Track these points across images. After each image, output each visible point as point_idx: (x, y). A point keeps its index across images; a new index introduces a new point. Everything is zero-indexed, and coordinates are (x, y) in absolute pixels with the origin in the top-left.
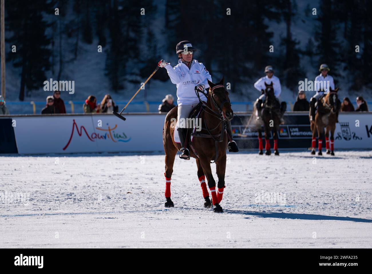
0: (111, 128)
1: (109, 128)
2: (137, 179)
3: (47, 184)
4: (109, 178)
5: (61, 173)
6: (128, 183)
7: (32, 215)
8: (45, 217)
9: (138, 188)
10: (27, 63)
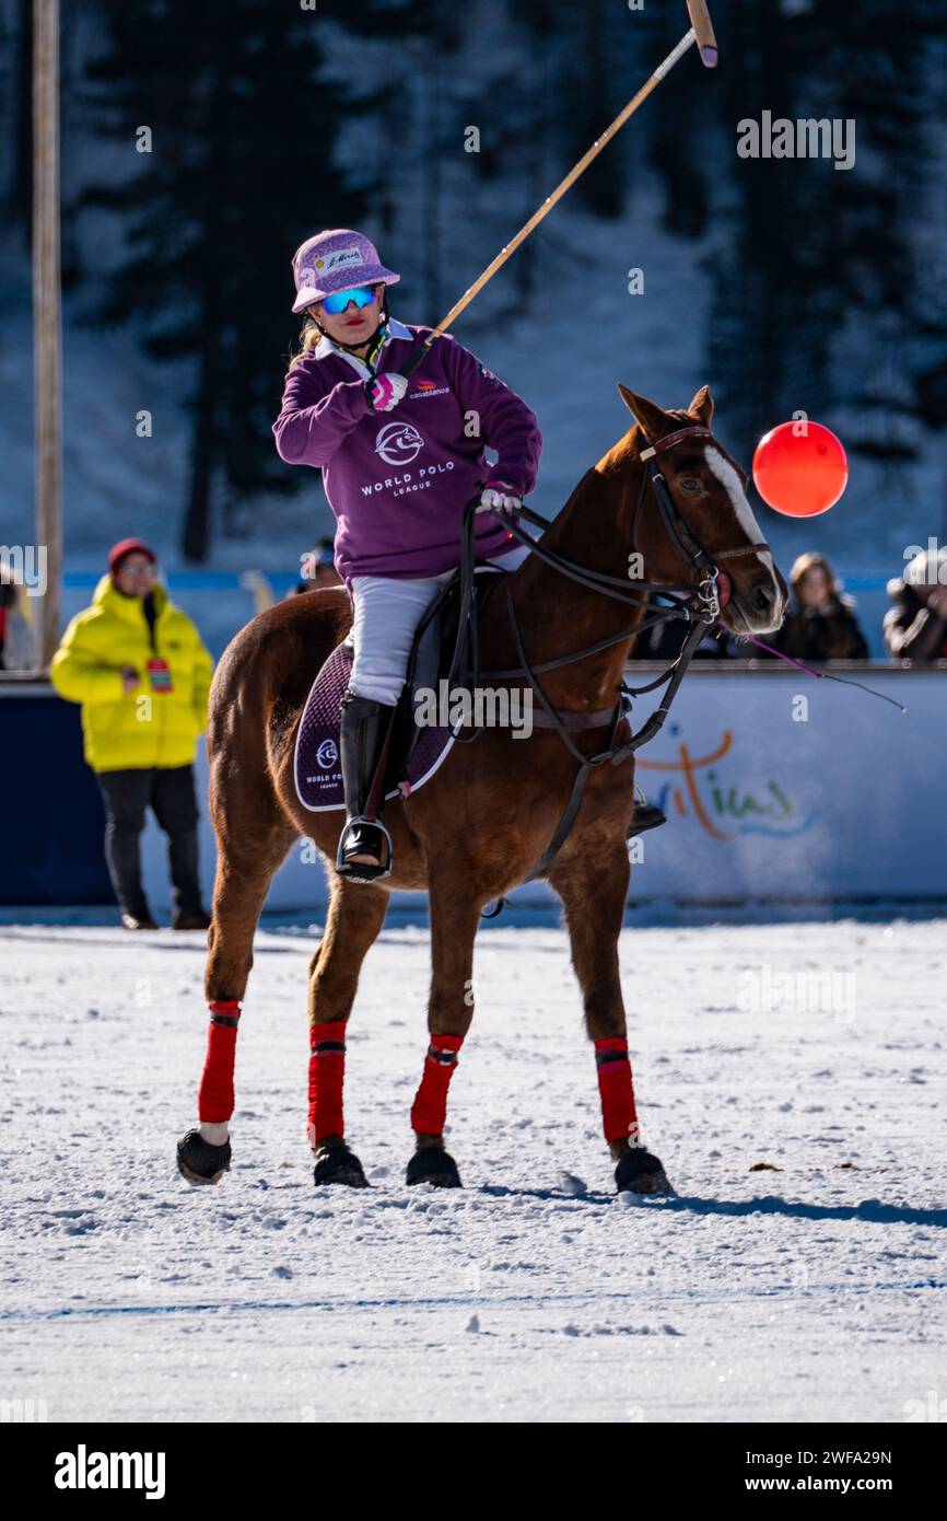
0: (696, 754)
1: (684, 751)
2: (827, 1073)
3: (276, 1109)
4: (659, 1070)
5: (367, 1038)
6: (769, 1105)
7: (153, 1310)
8: (234, 1322)
9: (824, 1134)
10: (229, 337)
